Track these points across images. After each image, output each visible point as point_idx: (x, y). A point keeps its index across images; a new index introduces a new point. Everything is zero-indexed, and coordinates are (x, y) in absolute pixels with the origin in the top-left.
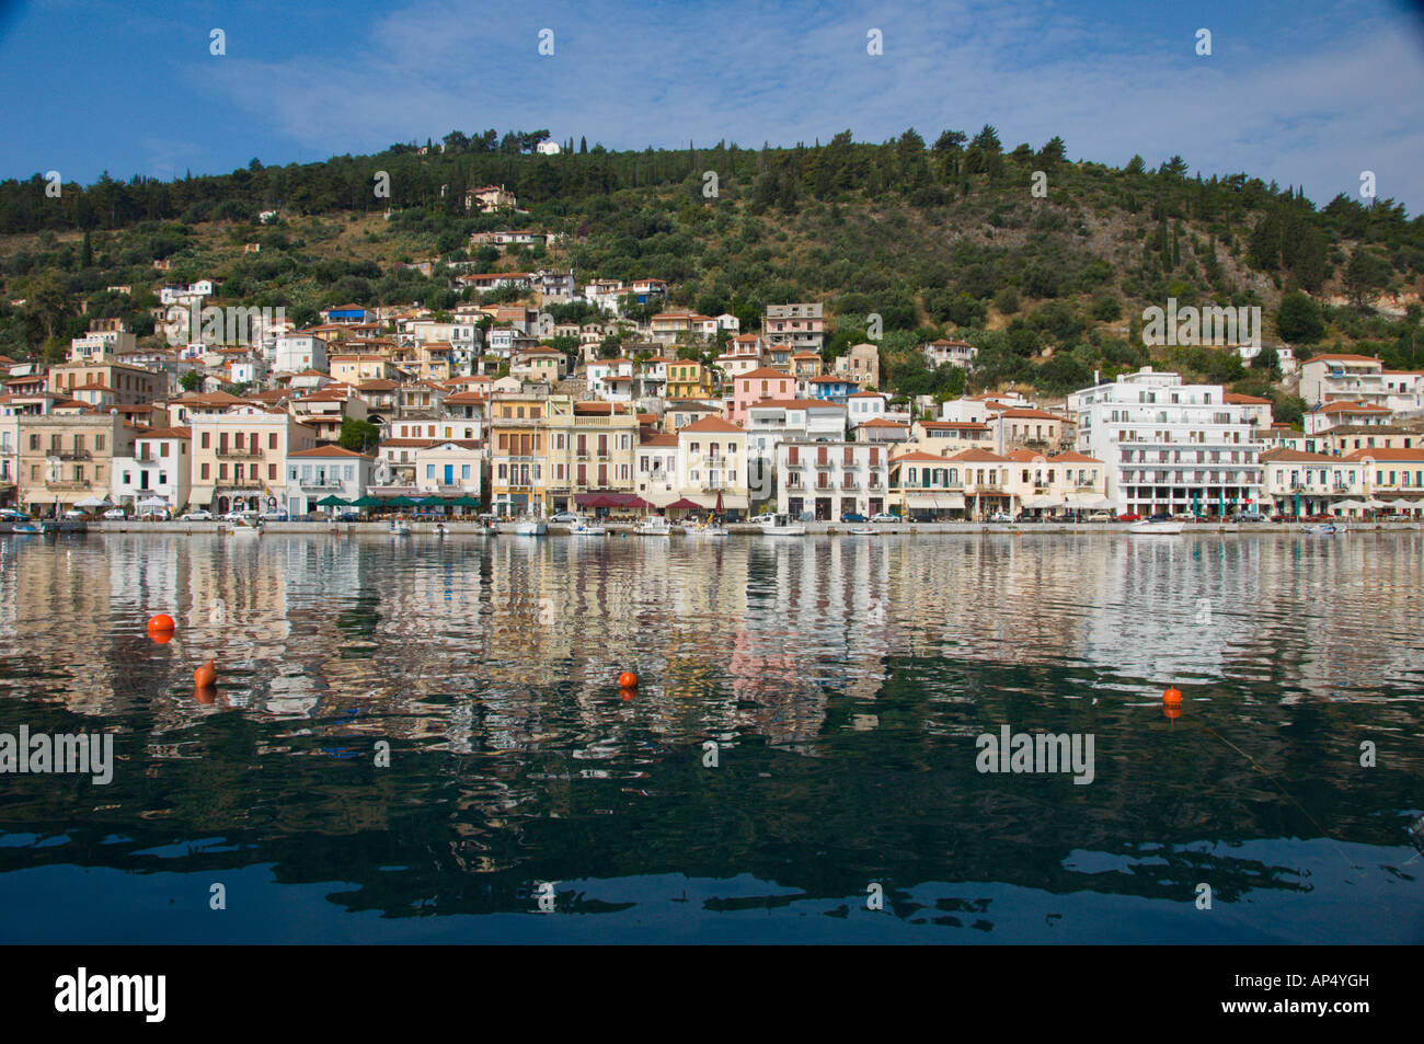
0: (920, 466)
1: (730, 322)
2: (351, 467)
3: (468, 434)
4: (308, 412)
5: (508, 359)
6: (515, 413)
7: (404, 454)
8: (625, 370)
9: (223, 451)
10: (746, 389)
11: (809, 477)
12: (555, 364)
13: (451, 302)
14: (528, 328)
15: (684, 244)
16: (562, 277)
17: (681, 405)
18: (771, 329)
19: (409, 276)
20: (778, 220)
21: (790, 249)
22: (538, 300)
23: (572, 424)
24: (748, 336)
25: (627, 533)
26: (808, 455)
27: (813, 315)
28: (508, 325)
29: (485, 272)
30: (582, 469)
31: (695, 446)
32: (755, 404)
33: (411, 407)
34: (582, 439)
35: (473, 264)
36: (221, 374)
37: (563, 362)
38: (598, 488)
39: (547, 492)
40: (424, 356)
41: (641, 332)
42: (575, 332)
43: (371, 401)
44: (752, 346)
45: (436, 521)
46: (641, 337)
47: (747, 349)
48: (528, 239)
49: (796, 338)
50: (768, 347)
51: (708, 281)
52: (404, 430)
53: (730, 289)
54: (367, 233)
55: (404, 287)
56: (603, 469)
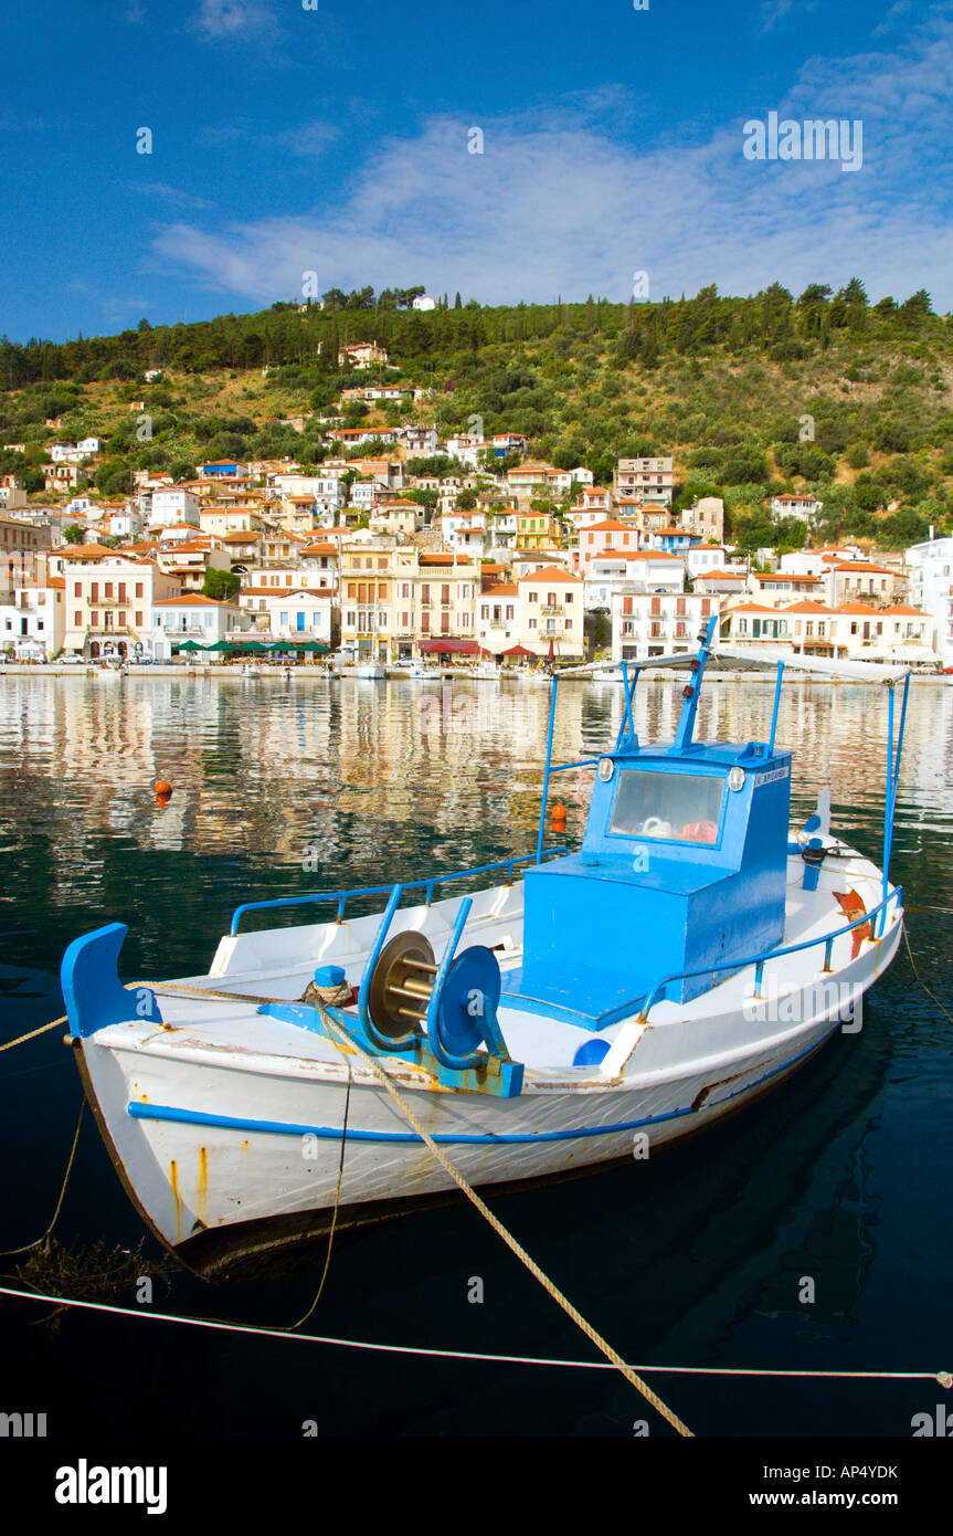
0: (751, 617)
1: (584, 475)
2: (211, 615)
3: (323, 583)
4: (174, 563)
5: (369, 512)
6: (363, 563)
7: (263, 602)
8: (478, 521)
9: (94, 599)
10: (591, 541)
11: (643, 627)
12: (411, 516)
13: (319, 457)
14: (390, 482)
15: (544, 399)
16: (424, 432)
17: (529, 556)
18: (622, 482)
19: (281, 432)
20: (637, 375)
21: (649, 403)
22: (402, 454)
23: (417, 574)
24: (600, 489)
25: (462, 677)
26: (642, 605)
27: (665, 469)
28: (370, 478)
29: (354, 428)
30: (426, 617)
31: (533, 597)
32: (599, 556)
33: (272, 558)
34: (426, 589)
35: (343, 419)
36: (101, 527)
37: (421, 514)
38: (440, 635)
39: (392, 639)
40: (289, 509)
41: (499, 485)
42: (434, 486)
43: (234, 552)
44: (601, 499)
45: (286, 664)
46: (498, 489)
47: (597, 501)
48: (396, 394)
49: (646, 491)
50: (618, 500)
51: (567, 434)
52: (264, 580)
53: (587, 443)
54: (245, 390)
55: (276, 442)
56: (445, 617)
